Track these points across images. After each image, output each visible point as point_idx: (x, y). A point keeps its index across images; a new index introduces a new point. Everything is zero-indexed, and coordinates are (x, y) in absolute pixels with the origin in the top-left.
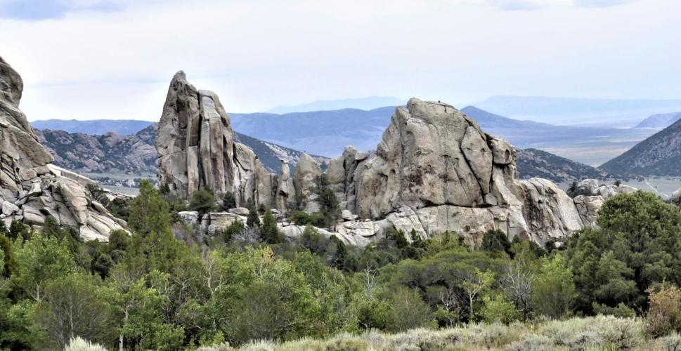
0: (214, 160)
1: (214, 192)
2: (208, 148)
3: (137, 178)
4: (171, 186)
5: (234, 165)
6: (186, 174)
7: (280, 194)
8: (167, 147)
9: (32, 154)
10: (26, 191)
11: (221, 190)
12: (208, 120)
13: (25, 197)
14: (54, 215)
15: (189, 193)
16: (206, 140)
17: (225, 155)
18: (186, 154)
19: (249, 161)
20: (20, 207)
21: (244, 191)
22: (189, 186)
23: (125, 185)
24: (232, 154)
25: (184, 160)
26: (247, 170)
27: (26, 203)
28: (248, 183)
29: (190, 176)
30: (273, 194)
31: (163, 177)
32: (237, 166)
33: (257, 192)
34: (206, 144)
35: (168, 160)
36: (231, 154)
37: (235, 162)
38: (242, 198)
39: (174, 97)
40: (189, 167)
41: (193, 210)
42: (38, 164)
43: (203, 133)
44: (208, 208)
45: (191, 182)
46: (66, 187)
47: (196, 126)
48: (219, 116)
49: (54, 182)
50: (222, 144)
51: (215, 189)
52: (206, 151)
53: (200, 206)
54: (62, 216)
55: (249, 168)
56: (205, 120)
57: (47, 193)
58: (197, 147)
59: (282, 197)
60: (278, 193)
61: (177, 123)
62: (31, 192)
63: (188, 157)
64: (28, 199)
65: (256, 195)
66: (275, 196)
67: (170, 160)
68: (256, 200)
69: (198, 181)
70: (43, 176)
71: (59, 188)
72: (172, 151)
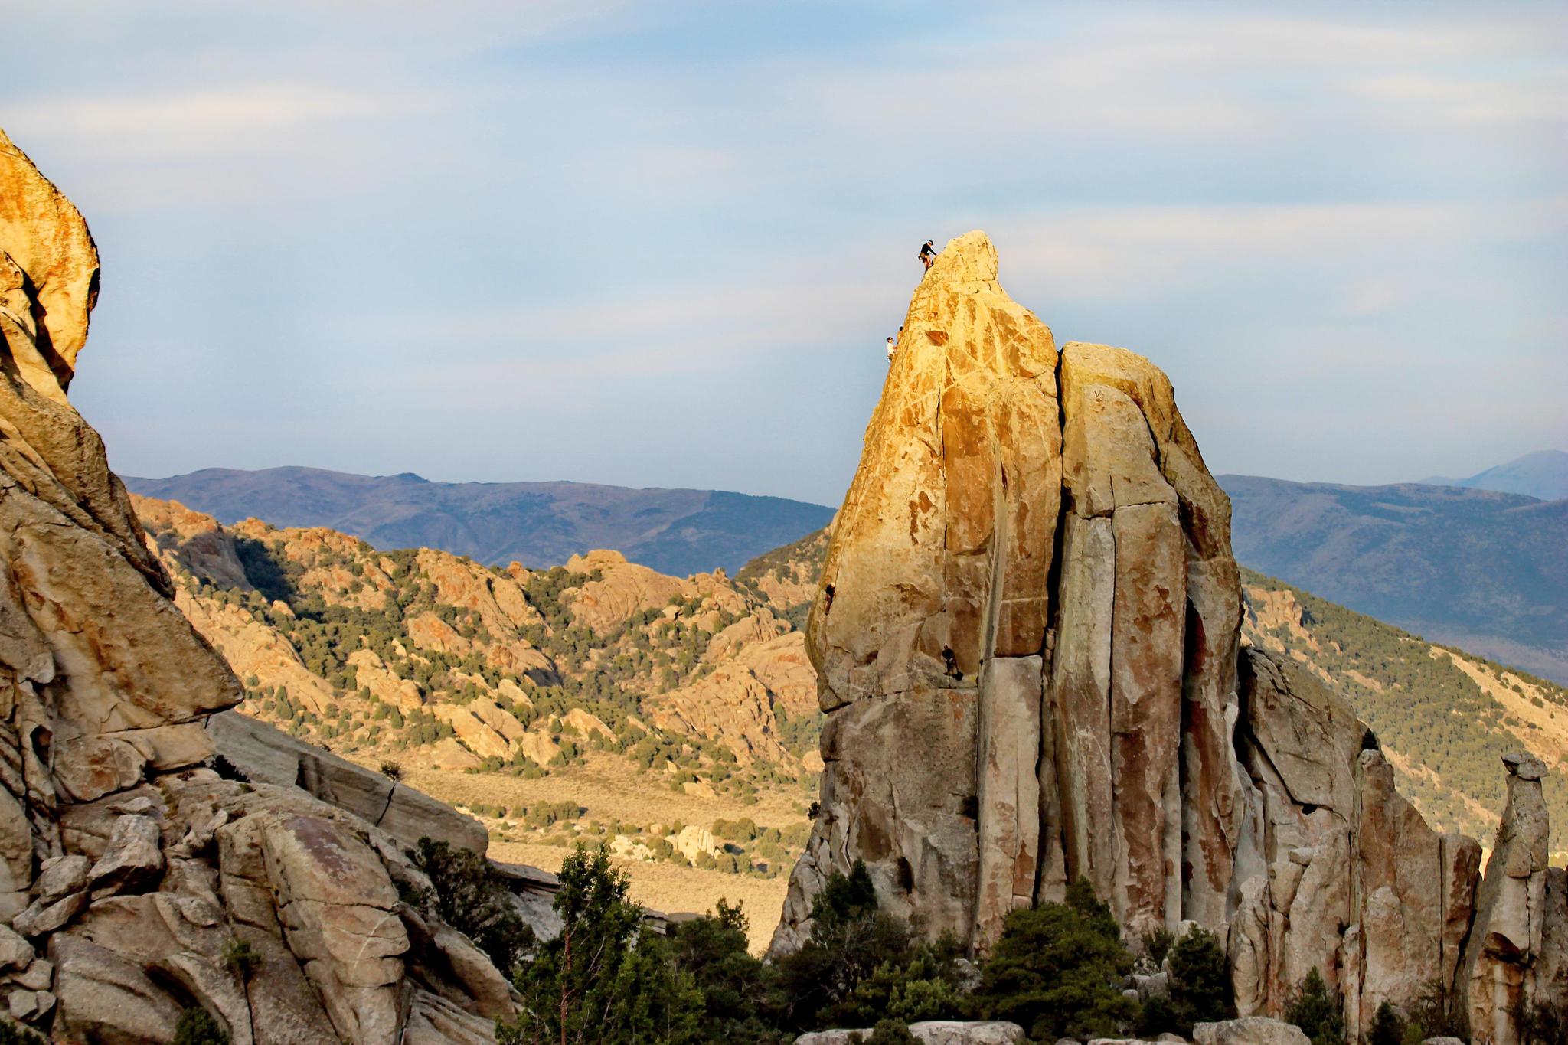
0: (1130, 742)
1: (1118, 918)
2: (1101, 674)
3: (733, 815)
4: (882, 876)
5: (1236, 777)
6: (971, 808)
7: (1489, 954)
8: (872, 657)
9: (127, 658)
10: (81, 861)
11: (1162, 915)
12: (1110, 514)
13: (72, 889)
14: (220, 1000)
15: (981, 919)
16: (1090, 628)
17: (1191, 716)
18: (980, 700)
19: (1322, 755)
20: (41, 944)
21: (1287, 926)
22: (986, 880)
23: (665, 851)
24: (1233, 711)
25: (966, 732)
26: (1309, 808)
27: (73, 921)
28: (1312, 878)
29: (992, 825)
30: (1450, 947)
31: (843, 824)
32: (1257, 781)
33: (1361, 937)
34: (1086, 648)
35: (874, 726)
36: (1224, 716)
37: (1244, 758)
38: (1270, 967)
39: (929, 383)
40: (988, 773)
41: (994, 1017)
42: (157, 712)
43: (1073, 584)
44: (1078, 1005)
45: (994, 858)
46: (295, 846)
47: (1041, 544)
48: (1172, 491)
49: (233, 817)
50: (1178, 655)
51: (1125, 904)
52: (1089, 685)
53: (1035, 995)
54: (265, 1009)
55: (1320, 798)
56: (1092, 515)
57: (194, 876)
58: (1036, 662)
59: (1499, 971)
60: (1475, 949)
61: (936, 523)
62: (102, 868)
63: (988, 712)
64: (87, 900)
65: (1351, 952)
66: (1461, 961)
67: (888, 731)
68: (1351, 980)
69: (1033, 852)
70: (173, 781)
71: (259, 850)
72: (899, 678)
